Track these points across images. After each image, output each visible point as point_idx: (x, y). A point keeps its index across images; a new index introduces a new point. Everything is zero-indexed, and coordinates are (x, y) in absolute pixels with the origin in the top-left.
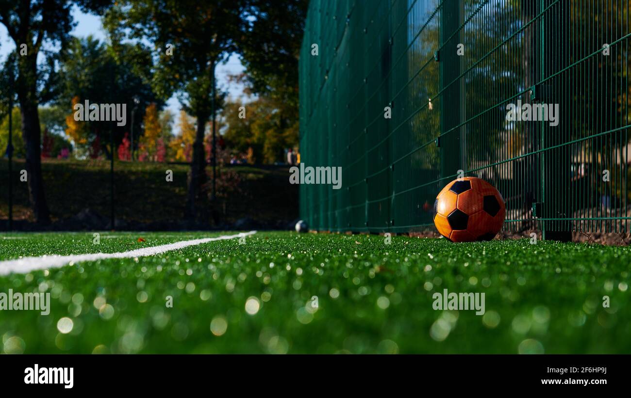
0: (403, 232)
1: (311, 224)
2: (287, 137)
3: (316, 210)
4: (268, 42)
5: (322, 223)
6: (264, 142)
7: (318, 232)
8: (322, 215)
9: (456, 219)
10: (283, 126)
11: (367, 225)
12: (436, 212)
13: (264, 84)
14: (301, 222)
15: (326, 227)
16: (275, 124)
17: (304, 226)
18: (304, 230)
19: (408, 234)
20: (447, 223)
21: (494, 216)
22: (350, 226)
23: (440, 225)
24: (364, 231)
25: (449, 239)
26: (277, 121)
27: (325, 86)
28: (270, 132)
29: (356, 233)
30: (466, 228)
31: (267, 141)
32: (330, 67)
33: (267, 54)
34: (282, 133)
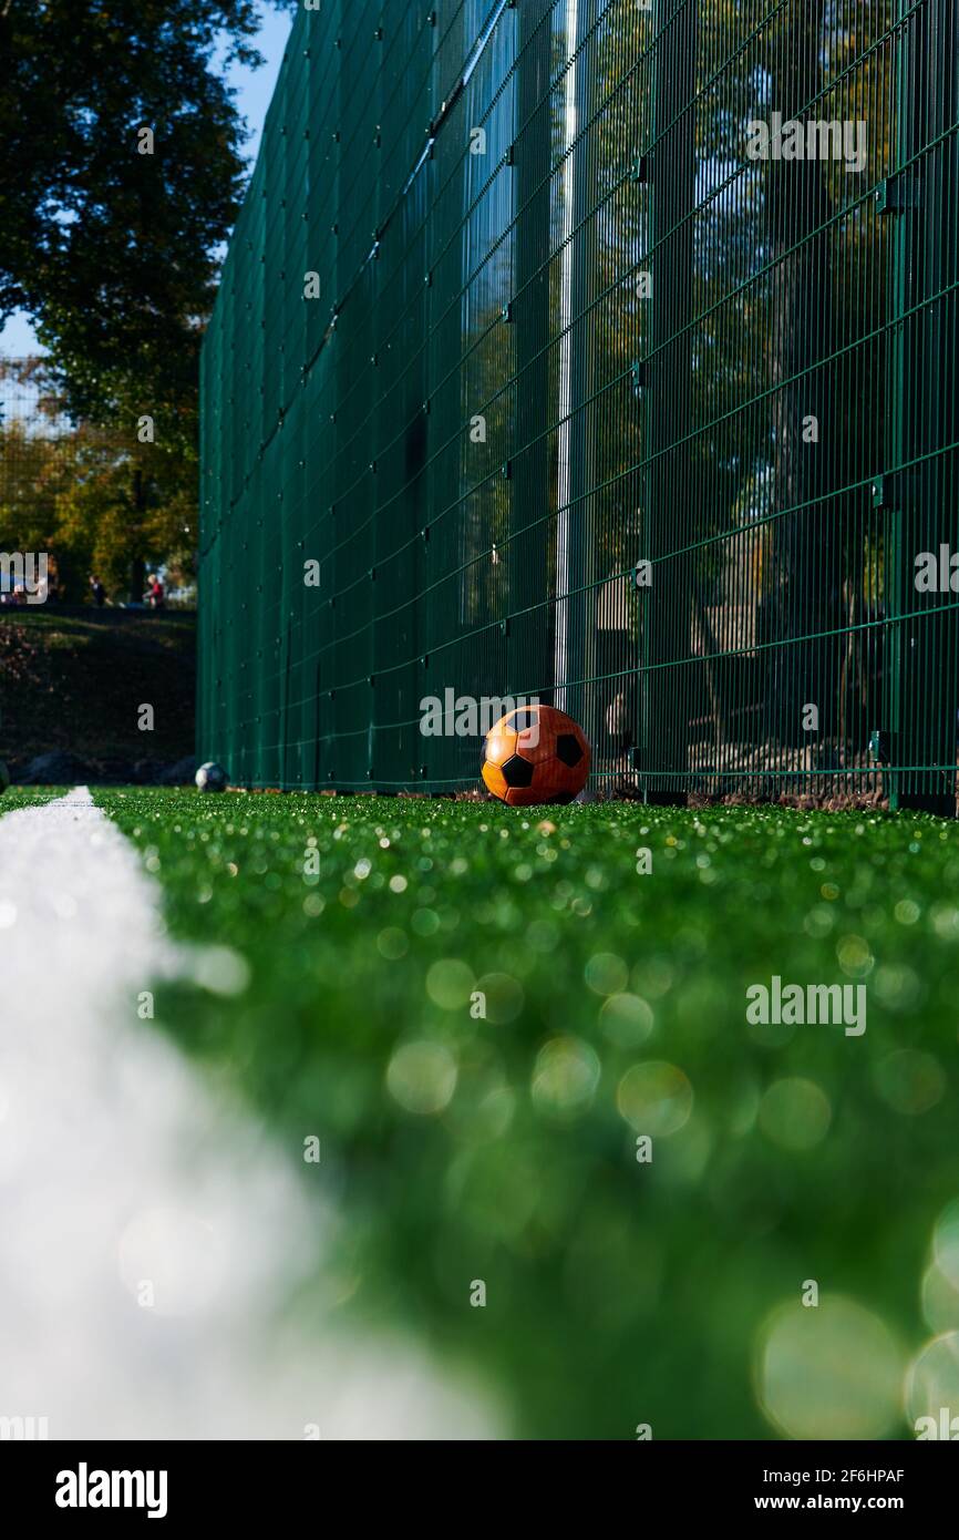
0: (443, 791)
1: (230, 770)
2: (153, 533)
3: (246, 737)
4: (111, 280)
5: (260, 769)
6: (92, 546)
7: (250, 789)
8: (260, 749)
9: (516, 770)
10: (145, 500)
11: (372, 778)
12: (484, 760)
13: (96, 395)
14: (208, 765)
15: (272, 779)
16: (122, 499)
17: (216, 775)
18: (214, 785)
19: (453, 796)
20: (501, 777)
21: (572, 766)
22: (333, 778)
23: (490, 780)
24: (365, 789)
25: (504, 802)
26: (127, 489)
27: (274, 444)
28: (109, 517)
29: (347, 793)
30: (529, 785)
31: (100, 543)
32: (288, 405)
33: (107, 313)
34: (140, 521)
